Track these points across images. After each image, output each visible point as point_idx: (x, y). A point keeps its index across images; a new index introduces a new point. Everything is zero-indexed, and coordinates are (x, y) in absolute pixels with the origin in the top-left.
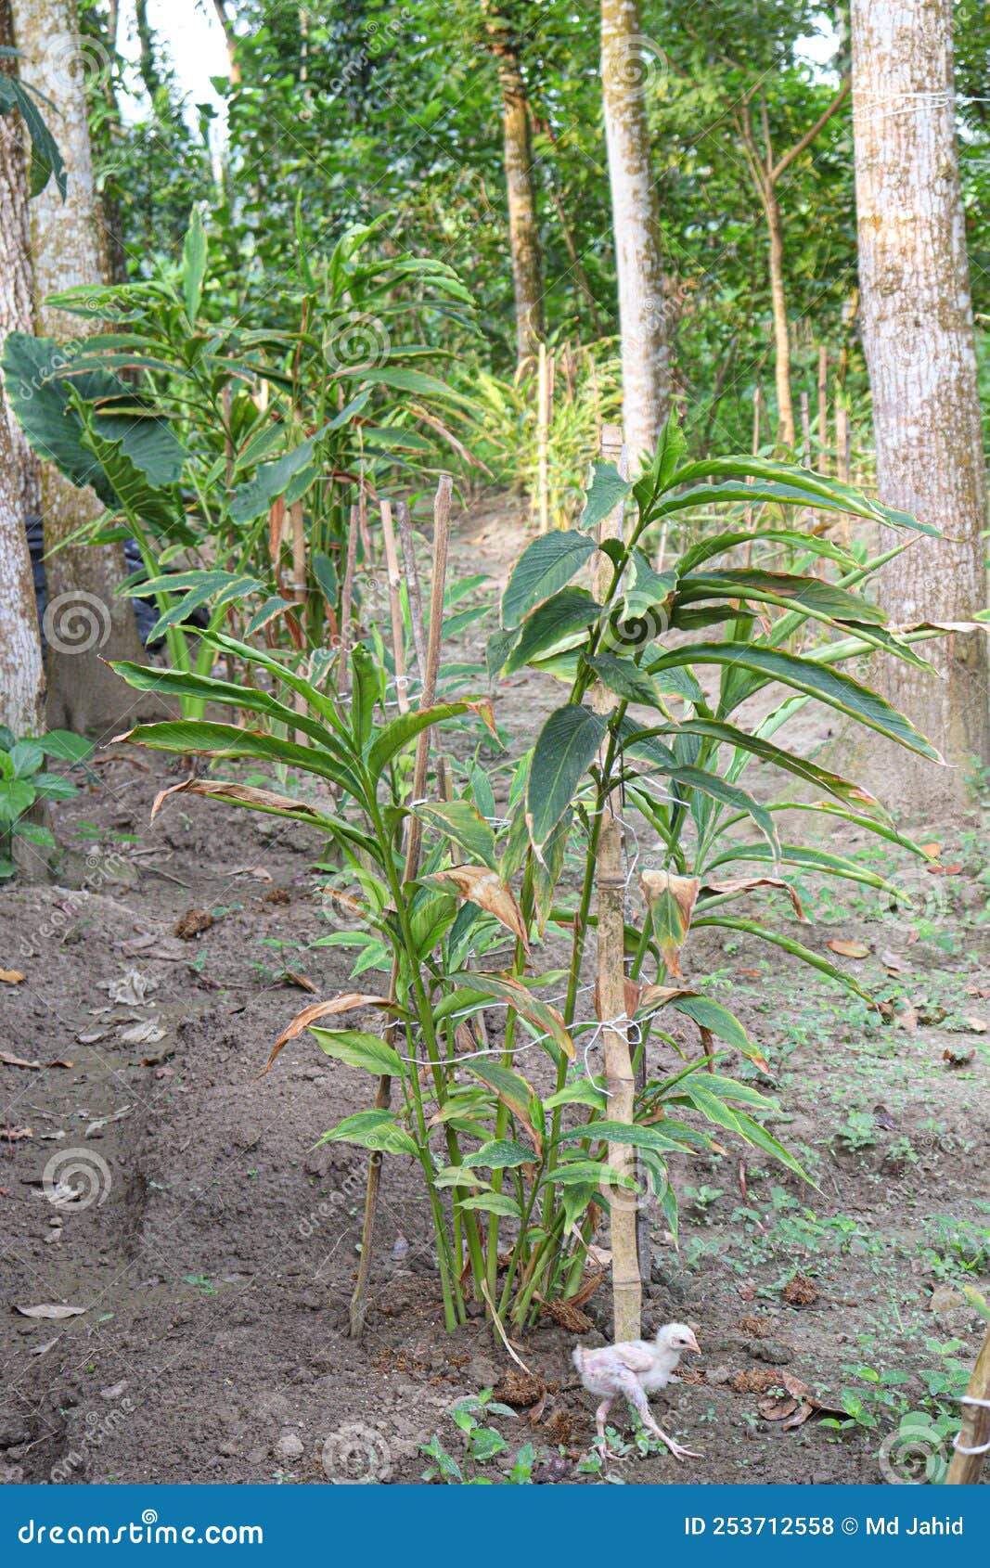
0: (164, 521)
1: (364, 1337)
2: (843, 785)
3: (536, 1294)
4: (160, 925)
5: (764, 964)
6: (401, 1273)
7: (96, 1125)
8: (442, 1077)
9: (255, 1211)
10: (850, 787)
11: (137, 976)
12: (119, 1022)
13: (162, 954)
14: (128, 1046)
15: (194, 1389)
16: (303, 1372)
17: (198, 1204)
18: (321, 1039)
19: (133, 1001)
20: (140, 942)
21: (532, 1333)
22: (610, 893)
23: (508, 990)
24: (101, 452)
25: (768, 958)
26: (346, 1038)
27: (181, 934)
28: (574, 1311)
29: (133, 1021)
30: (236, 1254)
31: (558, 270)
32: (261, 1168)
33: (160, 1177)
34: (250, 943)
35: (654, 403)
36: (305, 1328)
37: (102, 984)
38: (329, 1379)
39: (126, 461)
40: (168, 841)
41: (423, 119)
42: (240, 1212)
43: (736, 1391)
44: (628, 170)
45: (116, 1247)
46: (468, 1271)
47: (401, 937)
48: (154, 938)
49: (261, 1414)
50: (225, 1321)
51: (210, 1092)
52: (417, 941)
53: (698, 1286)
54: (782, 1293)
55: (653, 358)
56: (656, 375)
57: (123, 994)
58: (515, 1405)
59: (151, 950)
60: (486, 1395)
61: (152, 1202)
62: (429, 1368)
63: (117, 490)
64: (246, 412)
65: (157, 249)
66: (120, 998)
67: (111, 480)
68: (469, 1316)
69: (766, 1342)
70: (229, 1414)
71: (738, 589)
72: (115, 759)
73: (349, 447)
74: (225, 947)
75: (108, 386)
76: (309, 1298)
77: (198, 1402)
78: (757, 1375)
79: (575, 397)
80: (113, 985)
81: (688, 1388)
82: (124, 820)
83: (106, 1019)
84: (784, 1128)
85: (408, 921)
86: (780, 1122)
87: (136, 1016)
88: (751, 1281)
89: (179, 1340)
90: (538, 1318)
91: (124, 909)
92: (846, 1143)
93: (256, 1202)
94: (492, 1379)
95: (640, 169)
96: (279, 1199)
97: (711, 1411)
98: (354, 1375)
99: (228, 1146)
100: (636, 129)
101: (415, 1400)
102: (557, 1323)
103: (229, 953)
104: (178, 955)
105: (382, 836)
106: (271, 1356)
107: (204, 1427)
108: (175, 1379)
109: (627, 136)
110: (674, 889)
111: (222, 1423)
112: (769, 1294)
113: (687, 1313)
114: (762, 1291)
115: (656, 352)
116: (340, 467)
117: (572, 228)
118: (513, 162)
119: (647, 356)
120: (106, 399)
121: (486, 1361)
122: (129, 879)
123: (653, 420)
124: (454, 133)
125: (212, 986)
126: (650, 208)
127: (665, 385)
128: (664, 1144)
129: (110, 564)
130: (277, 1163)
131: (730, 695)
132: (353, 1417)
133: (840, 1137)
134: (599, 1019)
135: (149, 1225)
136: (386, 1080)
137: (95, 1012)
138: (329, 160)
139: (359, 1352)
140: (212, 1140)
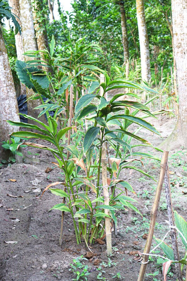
0: (46, 95)
1: (62, 246)
2: (145, 141)
3: (94, 238)
4: (42, 170)
5: (154, 176)
6: (71, 234)
7: (25, 208)
8: (74, 197)
9: (50, 223)
10: (146, 141)
11: (37, 180)
12: (33, 189)
13: (42, 176)
14: (34, 193)
15: (29, 256)
16: (50, 253)
17: (40, 222)
18: (51, 190)
19: (36, 185)
20: (39, 174)
21: (93, 245)
22: (104, 162)
23: (85, 181)
24: (33, 82)
25: (155, 175)
26: (56, 190)
27: (46, 172)
28: (101, 241)
29: (36, 188)
30: (46, 231)
31: (132, 45)
32: (51, 215)
33: (33, 217)
34: (59, 173)
35: (147, 70)
36: (51, 244)
37: (31, 182)
38: (54, 254)
39: (38, 84)
40: (47, 155)
41: (106, 17)
42: (47, 223)
43: (130, 255)
44: (142, 26)
45: (25, 230)
46: (81, 233)
47: (65, 171)
48: (41, 173)
49: (41, 260)
50: (37, 243)
51: (44, 201)
52: (69, 172)
53: (127, 236)
54: (142, 237)
55: (147, 62)
56: (148, 65)
57: (34, 183)
58: (88, 258)
59: (41, 175)
60: (82, 256)
61: (31, 222)
62: (73, 251)
63: (37, 89)
64: (62, 74)
65: (59, 44)
66: (34, 184)
67: (35, 87)
68: (81, 242)
69: (137, 246)
70: (35, 260)
71: (123, 104)
72: (40, 140)
73: (81, 80)
74: (54, 174)
75: (35, 70)
76: (53, 239)
77: (29, 258)
78: (134, 252)
79: (134, 70)
80: (33, 182)
81: (121, 255)
82: (39, 151)
83: (31, 188)
84: (150, 206)
85: (67, 168)
86: (150, 205)
87: (36, 187)
88: (137, 235)
89: (28, 247)
90: (95, 242)
91: (36, 168)
92: (162, 209)
93: (50, 221)
94: (84, 254)
95: (144, 26)
96: (55, 221)
97: (124, 259)
98: (59, 253)
99: (45, 211)
100: (143, 18)
101: (69, 257)
102: (98, 243)
103: (54, 175)
104: (45, 176)
105: (60, 152)
106: (44, 250)
107: (30, 263)
108: (26, 254)
109: (141, 19)
110: (116, 161)
111: (33, 262)
112: (140, 237)
113: (123, 241)
114: (139, 236)
115: (148, 60)
116: (79, 84)
117: (135, 37)
118: (123, 25)
119: (146, 61)
120: (35, 72)
121: (84, 250)
122: (38, 162)
123: (147, 73)
124: (112, 20)
125: (51, 182)
126: (146, 33)
127: (149, 67)
128: (113, 209)
129: (39, 103)
130: (55, 214)
131: (126, 124)
132: (58, 261)
133: (161, 208)
134: (102, 186)
135: (30, 226)
136: (65, 198)
137: (29, 187)
138: (89, 26)
139: (61, 249)
140: (43, 210)
